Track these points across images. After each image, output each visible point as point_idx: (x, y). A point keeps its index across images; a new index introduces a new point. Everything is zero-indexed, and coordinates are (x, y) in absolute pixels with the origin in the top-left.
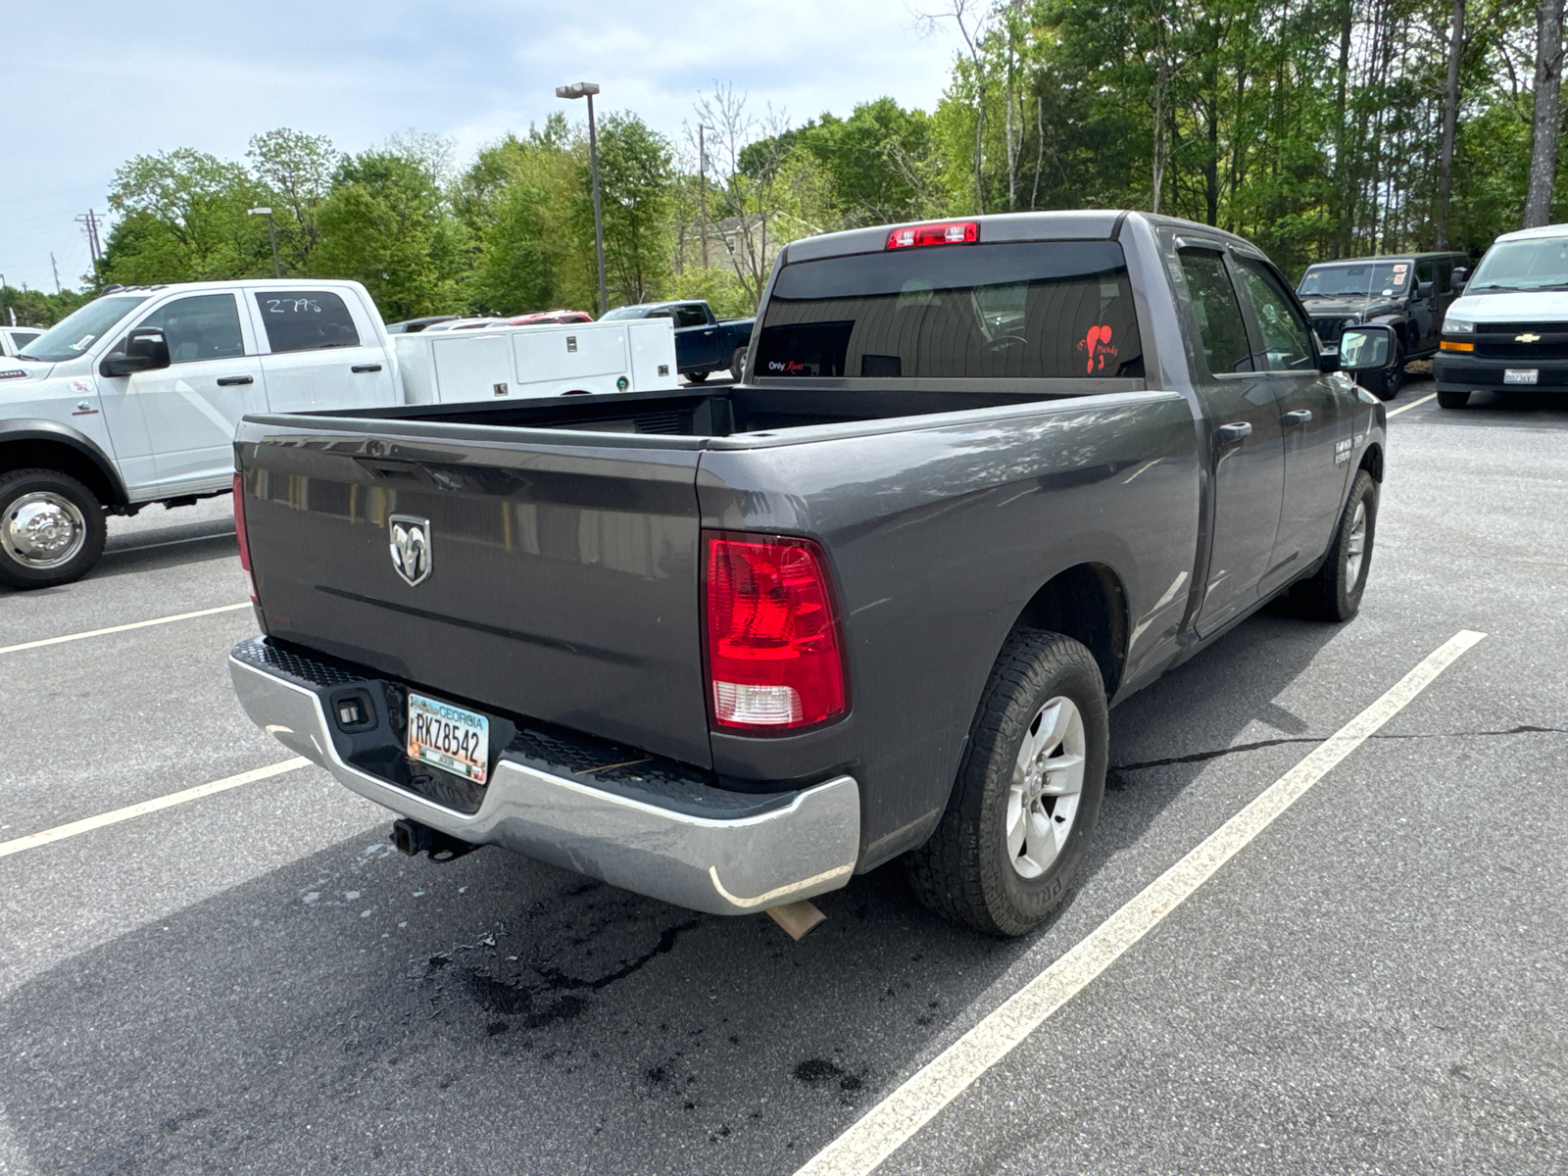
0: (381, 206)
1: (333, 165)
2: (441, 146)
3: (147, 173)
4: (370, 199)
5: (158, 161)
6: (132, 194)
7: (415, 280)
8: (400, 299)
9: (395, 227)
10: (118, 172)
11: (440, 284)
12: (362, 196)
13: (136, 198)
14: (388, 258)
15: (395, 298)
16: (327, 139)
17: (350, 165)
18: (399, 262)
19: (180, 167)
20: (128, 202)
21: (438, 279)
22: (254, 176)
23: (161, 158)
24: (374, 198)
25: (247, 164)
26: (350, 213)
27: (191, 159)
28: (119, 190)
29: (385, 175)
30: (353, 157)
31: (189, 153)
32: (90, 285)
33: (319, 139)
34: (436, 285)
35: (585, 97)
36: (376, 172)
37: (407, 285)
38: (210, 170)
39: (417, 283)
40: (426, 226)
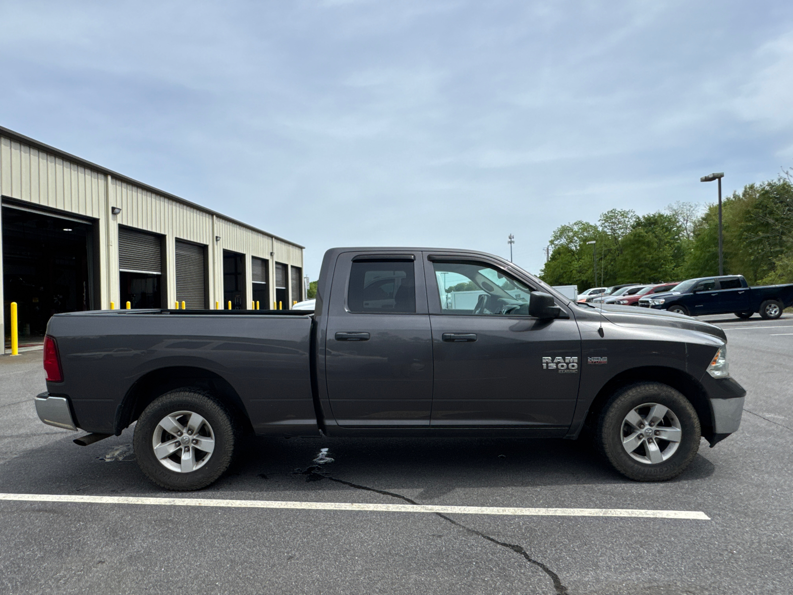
0: (650, 236)
1: (632, 221)
2: (692, 207)
3: (564, 231)
4: (646, 234)
5: (568, 227)
6: (558, 239)
7: (663, 268)
8: (654, 276)
9: (656, 245)
10: (554, 232)
11: (675, 269)
12: (642, 233)
13: (559, 241)
14: (650, 259)
15: (652, 276)
16: (633, 211)
17: (640, 220)
18: (656, 260)
19: (576, 228)
20: (556, 242)
21: (675, 267)
22: (600, 229)
23: (569, 226)
24: (647, 233)
25: (598, 224)
26: (636, 241)
27: (581, 225)
28: (553, 238)
29: (654, 223)
30: (641, 217)
31: (580, 222)
32: (542, 273)
33: (629, 211)
34: (673, 269)
35: (717, 180)
36: (651, 223)
37: (659, 270)
38: (586, 227)
39: (664, 269)
40: (672, 244)
